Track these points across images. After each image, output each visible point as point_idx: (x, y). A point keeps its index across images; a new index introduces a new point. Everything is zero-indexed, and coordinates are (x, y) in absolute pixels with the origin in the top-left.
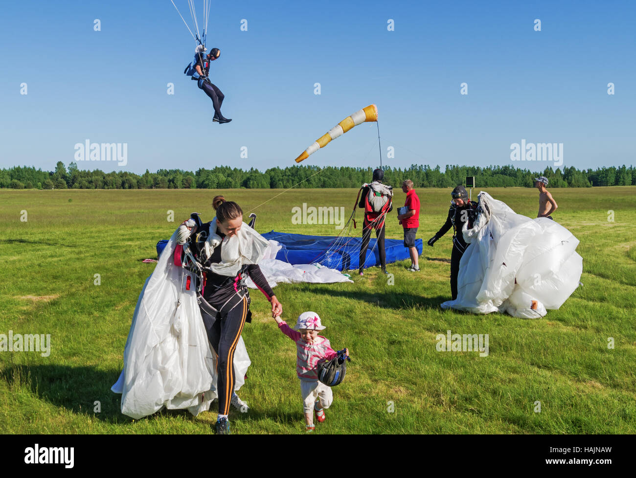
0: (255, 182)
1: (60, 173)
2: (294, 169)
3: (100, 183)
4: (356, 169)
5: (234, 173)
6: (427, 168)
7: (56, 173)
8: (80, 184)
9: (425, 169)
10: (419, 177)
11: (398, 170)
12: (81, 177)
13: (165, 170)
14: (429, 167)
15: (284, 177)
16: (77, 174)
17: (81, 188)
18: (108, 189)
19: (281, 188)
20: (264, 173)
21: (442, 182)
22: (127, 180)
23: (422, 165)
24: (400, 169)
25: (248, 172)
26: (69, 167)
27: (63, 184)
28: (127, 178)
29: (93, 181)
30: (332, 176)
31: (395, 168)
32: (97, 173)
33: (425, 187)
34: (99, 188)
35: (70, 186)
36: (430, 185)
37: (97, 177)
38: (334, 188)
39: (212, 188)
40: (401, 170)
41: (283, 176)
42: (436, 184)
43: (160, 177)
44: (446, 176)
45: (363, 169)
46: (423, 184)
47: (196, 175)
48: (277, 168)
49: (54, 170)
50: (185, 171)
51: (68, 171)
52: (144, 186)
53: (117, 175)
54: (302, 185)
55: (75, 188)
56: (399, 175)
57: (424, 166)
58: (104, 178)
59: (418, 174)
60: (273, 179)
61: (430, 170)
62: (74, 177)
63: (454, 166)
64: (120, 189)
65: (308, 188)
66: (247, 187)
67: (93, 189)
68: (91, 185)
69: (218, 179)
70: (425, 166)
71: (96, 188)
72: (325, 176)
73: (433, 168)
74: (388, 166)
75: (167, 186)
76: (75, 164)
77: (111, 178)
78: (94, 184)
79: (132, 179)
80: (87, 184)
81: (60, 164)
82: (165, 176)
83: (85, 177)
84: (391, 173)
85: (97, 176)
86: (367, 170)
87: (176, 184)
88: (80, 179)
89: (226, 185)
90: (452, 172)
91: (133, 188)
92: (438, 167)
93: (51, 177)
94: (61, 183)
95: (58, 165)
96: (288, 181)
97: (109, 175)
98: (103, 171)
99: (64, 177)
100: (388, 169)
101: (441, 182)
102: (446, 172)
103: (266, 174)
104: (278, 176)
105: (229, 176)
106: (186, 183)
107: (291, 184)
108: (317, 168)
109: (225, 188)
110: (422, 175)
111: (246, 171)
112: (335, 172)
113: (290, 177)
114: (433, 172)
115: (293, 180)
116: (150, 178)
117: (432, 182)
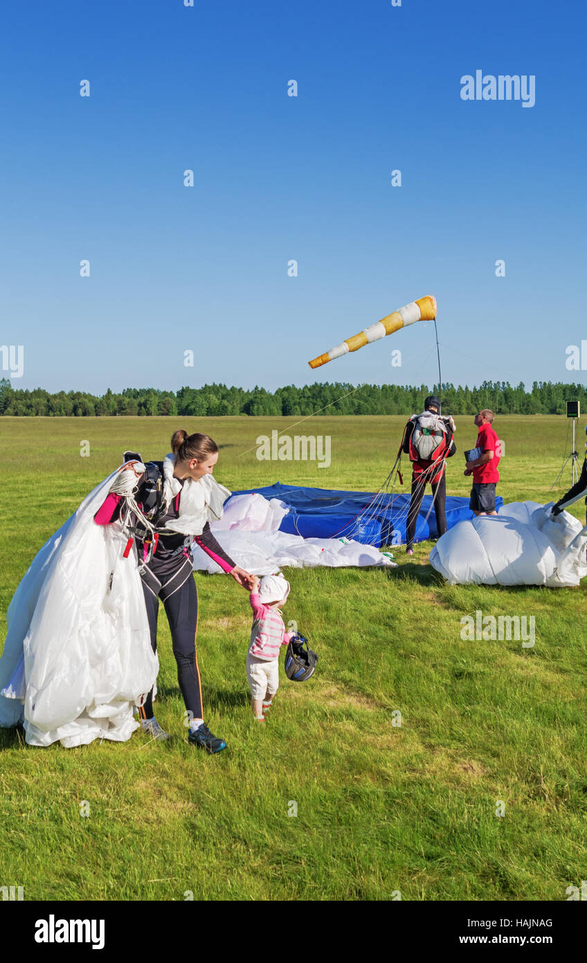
0: (261, 407)
2: (317, 388)
3: (43, 408)
4: (405, 387)
5: (231, 393)
6: (506, 386)
8: (14, 409)
9: (504, 388)
10: (494, 400)
11: (464, 389)
12: (17, 399)
13: (134, 389)
14: (509, 385)
15: (302, 399)
16: (10, 395)
17: (16, 414)
18: (54, 416)
19: (298, 415)
20: (273, 394)
21: (528, 406)
22: (80, 403)
23: (498, 382)
24: (467, 388)
25: (250, 392)
28: (80, 401)
29: (33, 404)
30: (370, 398)
31: (460, 386)
32: (39, 393)
33: (503, 413)
34: (42, 415)
35: (1, 413)
36: (511, 410)
37: (39, 399)
38: (373, 414)
39: (200, 415)
40: (469, 389)
41: (300, 398)
42: (518, 409)
43: (127, 400)
44: (533, 397)
45: (415, 388)
46: (500, 409)
47: (178, 396)
48: (291, 387)
50: (162, 390)
52: (104, 413)
53: (66, 396)
54: (327, 410)
55: (8, 415)
56: (465, 397)
57: (501, 383)
58: (48, 401)
60: (287, 403)
61: (510, 389)
62: (7, 399)
63: (545, 383)
64: (70, 415)
65: (337, 415)
66: (249, 414)
67: (33, 416)
68: (30, 411)
69: (210, 403)
70: (504, 383)
71: (37, 415)
72: (360, 397)
73: (514, 386)
74: (449, 383)
75: (137, 412)
76: (8, 381)
77: (58, 401)
78: (34, 409)
79: (88, 402)
80: (24, 409)
82: (134, 397)
83: (21, 400)
84: (454, 393)
85: (39, 397)
86: (421, 389)
87: (148, 410)
88: (14, 402)
89: (219, 411)
90: (541, 391)
91: (89, 415)
92: (522, 385)
97: (55, 396)
98: (47, 391)
100: (450, 387)
101: (525, 406)
103: (276, 395)
104: (293, 398)
105: (223, 398)
106: (163, 408)
107: (312, 409)
108: (349, 386)
109: (218, 415)
110: (500, 396)
111: (248, 391)
112: (374, 392)
113: (311, 399)
114: (515, 392)
115: (314, 404)
116: (112, 401)
117: (513, 406)
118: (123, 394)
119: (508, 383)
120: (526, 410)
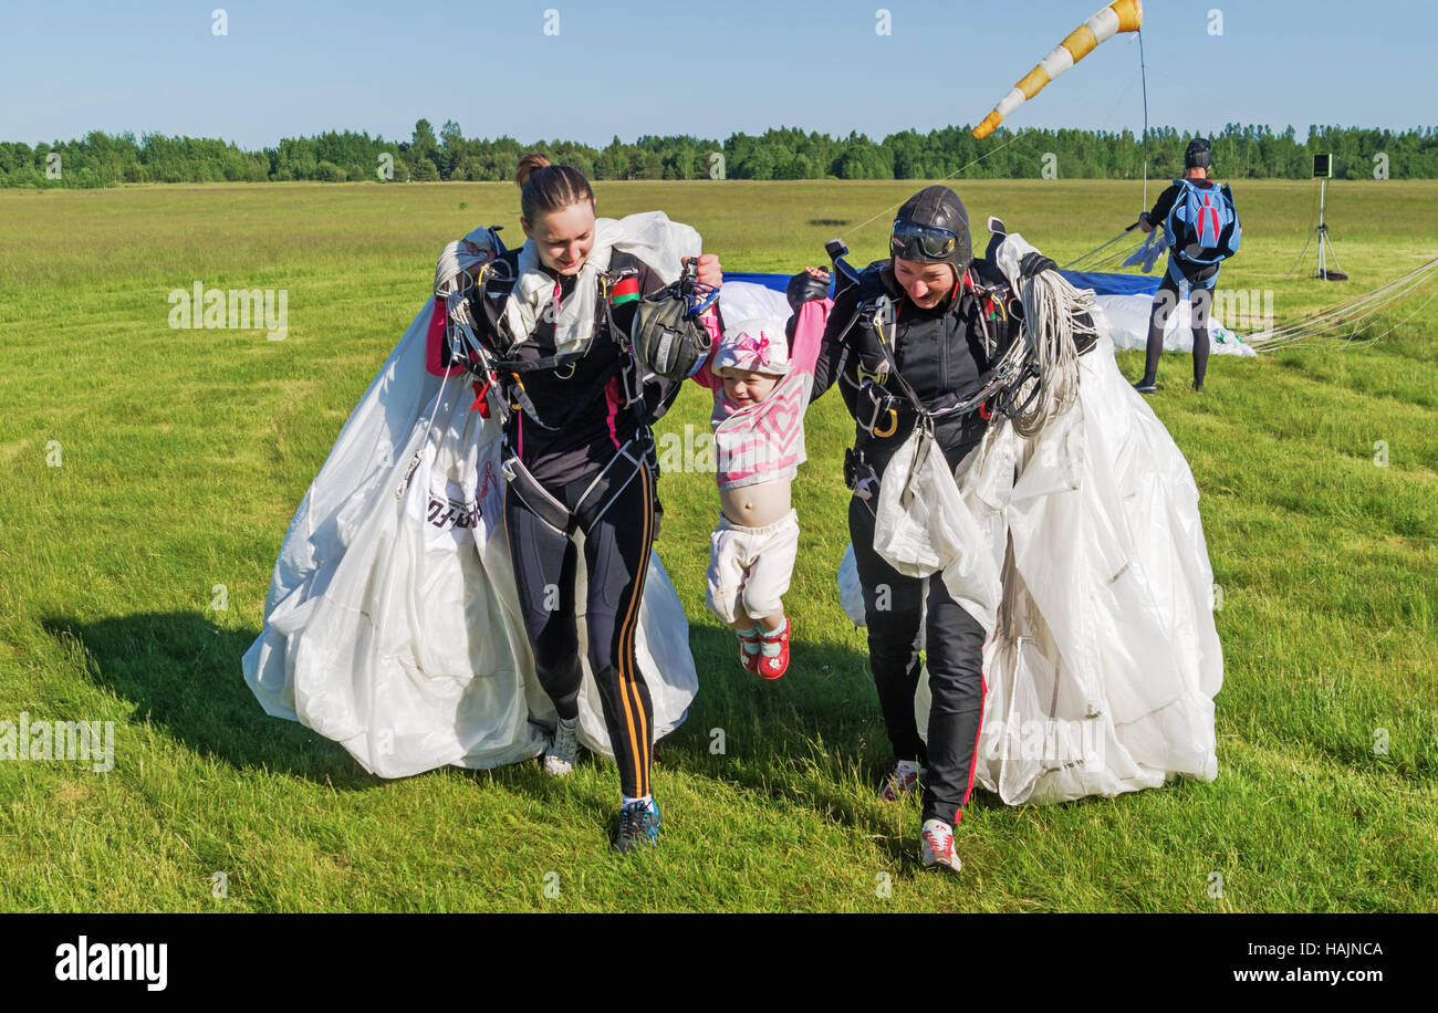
0: (859, 165)
1: (422, 147)
2: (952, 134)
4: (1096, 133)
5: (812, 143)
6: (1264, 131)
7: (415, 144)
8: (466, 169)
9: (1259, 135)
10: (1242, 155)
12: (470, 154)
13: (656, 137)
14: (1268, 131)
15: (928, 152)
16: (459, 147)
17: (470, 178)
19: (920, 178)
20: (880, 144)
21: (1299, 165)
23: (1251, 126)
25: (842, 141)
26: (442, 133)
27: (429, 170)
28: (570, 156)
29: (496, 162)
30: (1038, 151)
31: (1186, 132)
32: (505, 144)
33: (1257, 177)
35: (445, 176)
36: (1270, 172)
37: (504, 154)
39: (761, 179)
41: (923, 152)
42: (1283, 170)
43: (645, 154)
44: (1307, 150)
45: (1112, 135)
46: (1252, 171)
47: (726, 148)
48: (910, 132)
49: (410, 140)
50: (700, 138)
51: (440, 141)
52: (608, 175)
53: (548, 149)
54: (967, 171)
55: (457, 179)
57: (1256, 126)
59: (1242, 147)
60: (902, 158)
61: (1271, 137)
62: (455, 154)
63: (1329, 128)
65: (982, 178)
66: (840, 176)
67: (493, 181)
68: (491, 173)
69: (777, 159)
70: (1260, 127)
71: (502, 179)
72: (1023, 150)
73: (1277, 131)
74: (1170, 128)
75: (660, 173)
76: (457, 124)
78: (497, 170)
79: (582, 158)
80: (482, 170)
81: (422, 125)
82: (656, 150)
83: (478, 155)
84: (1176, 143)
85: (505, 150)
86: (1121, 135)
87: (679, 169)
88: (467, 158)
89: (792, 171)
90: (1323, 141)
92: (1290, 130)
93: (403, 154)
94: (425, 169)
95: (417, 126)
96: (936, 163)
98: (517, 141)
99: (432, 154)
100: (1170, 134)
101: (1295, 165)
102: (1309, 141)
103: (885, 146)
104: (913, 151)
105: (799, 150)
106: (702, 168)
107: (943, 169)
108: (1004, 132)
109: (792, 178)
110: (1252, 148)
111: (839, 139)
112: (1046, 141)
113: (941, 152)
114: (1278, 142)
115: (947, 161)
116: (621, 156)
117: (1275, 165)
118: (638, 143)
119: (1267, 127)
120: (1296, 171)
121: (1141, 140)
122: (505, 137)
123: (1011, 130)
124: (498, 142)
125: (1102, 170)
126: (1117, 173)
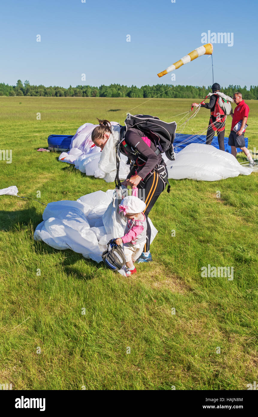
0: (134, 94)
1: (19, 87)
2: (158, 86)
3: (43, 93)
4: (196, 87)
5: (122, 88)
8: (31, 93)
9: (238, 88)
12: (32, 89)
14: (240, 87)
16: (29, 87)
17: (32, 96)
18: (47, 96)
19: (150, 98)
20: (140, 88)
21: (248, 96)
23: (235, 85)
25: (130, 87)
26: (24, 83)
27: (21, 93)
28: (58, 90)
29: (38, 91)
30: (181, 91)
32: (41, 87)
34: (42, 96)
35: (25, 95)
37: (41, 89)
38: (182, 98)
39: (109, 97)
40: (223, 88)
41: (151, 90)
43: (78, 90)
45: (200, 87)
47: (100, 89)
48: (147, 86)
49: (16, 85)
50: (93, 86)
51: (24, 85)
52: (68, 95)
53: (52, 88)
54: (162, 96)
55: (28, 96)
57: (237, 86)
58: (45, 90)
59: (233, 91)
60: (145, 92)
61: (240, 89)
62: (28, 89)
63: (255, 86)
64: (54, 96)
65: (166, 98)
66: (129, 97)
67: (38, 96)
68: (37, 94)
69: (113, 92)
71: (40, 96)
72: (177, 91)
73: (242, 87)
75: (82, 95)
76: (28, 81)
77: (49, 90)
78: (39, 93)
79: (61, 91)
80: (35, 93)
82: (81, 89)
83: (34, 89)
85: (41, 88)
86: (202, 88)
87: (87, 94)
88: (31, 90)
89: (117, 95)
91: (62, 96)
92: (245, 87)
93: (14, 89)
95: (18, 82)
97: (48, 88)
98: (44, 86)
99: (22, 89)
104: (148, 90)
105: (119, 90)
106: (93, 94)
107: (156, 95)
108: (172, 86)
109: (116, 97)
112: (183, 89)
113: (155, 91)
115: (157, 93)
118: (76, 87)
121: (208, 89)
122: (41, 85)
123: (174, 85)
124: (39, 86)
125: (197, 96)
126: (201, 97)
